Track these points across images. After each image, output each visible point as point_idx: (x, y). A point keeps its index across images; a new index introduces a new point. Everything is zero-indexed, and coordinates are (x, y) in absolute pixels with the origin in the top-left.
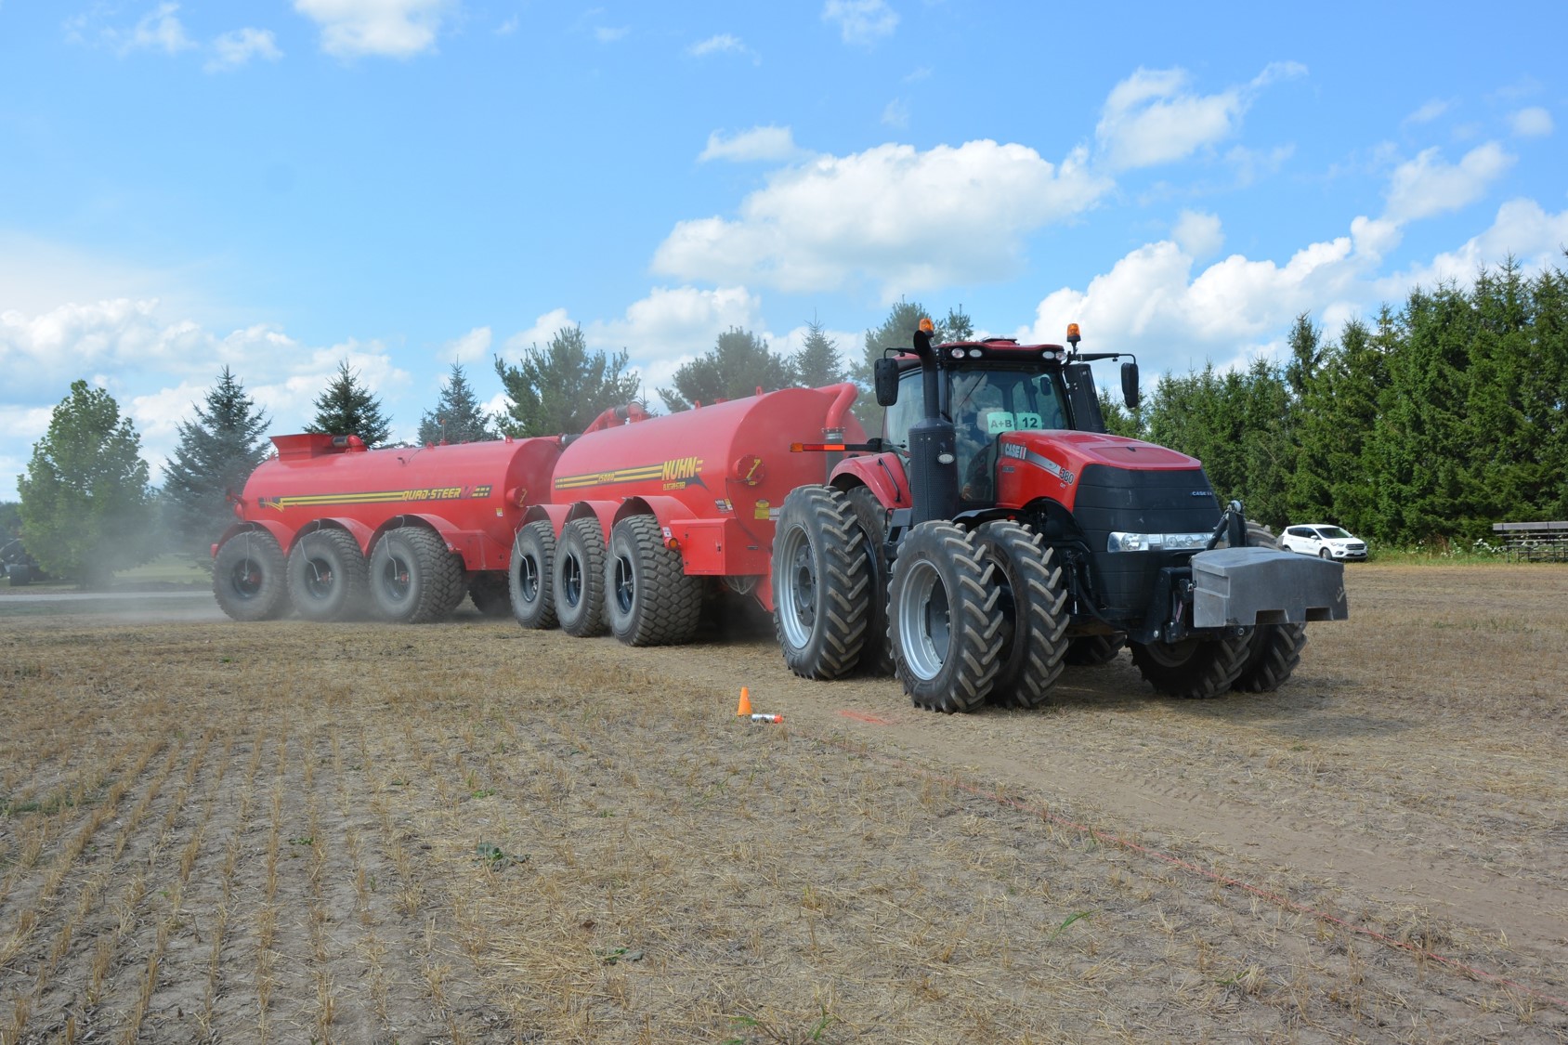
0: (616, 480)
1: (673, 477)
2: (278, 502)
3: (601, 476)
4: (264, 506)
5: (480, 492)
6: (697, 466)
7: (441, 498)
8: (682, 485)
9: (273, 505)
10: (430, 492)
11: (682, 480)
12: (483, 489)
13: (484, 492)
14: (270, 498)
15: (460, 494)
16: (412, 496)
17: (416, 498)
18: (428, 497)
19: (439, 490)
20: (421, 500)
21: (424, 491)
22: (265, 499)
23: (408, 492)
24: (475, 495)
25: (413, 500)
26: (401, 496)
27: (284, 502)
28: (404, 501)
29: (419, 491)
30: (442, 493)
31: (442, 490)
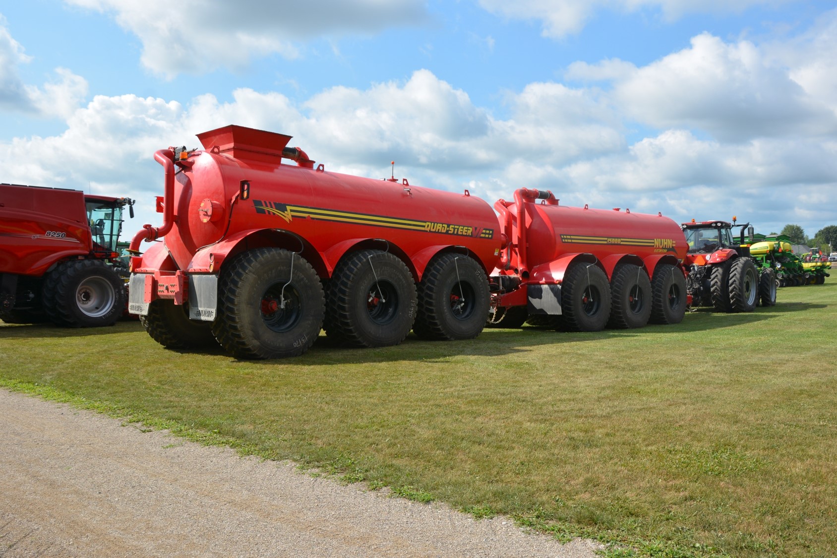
0: (622, 243)
1: (661, 247)
2: (284, 210)
3: (610, 240)
4: (263, 211)
5: (486, 234)
6: (673, 244)
7: (457, 234)
8: (665, 251)
9: (278, 212)
10: (448, 226)
11: (665, 248)
12: (488, 232)
13: (489, 234)
14: (270, 203)
15: (472, 233)
16: (433, 228)
17: (437, 231)
18: (447, 231)
19: (456, 227)
20: (441, 233)
21: (444, 225)
22: (264, 204)
23: (430, 224)
24: (483, 235)
25: (435, 232)
26: (424, 226)
27: (291, 211)
28: (427, 231)
29: (439, 225)
30: (458, 229)
31: (458, 227)
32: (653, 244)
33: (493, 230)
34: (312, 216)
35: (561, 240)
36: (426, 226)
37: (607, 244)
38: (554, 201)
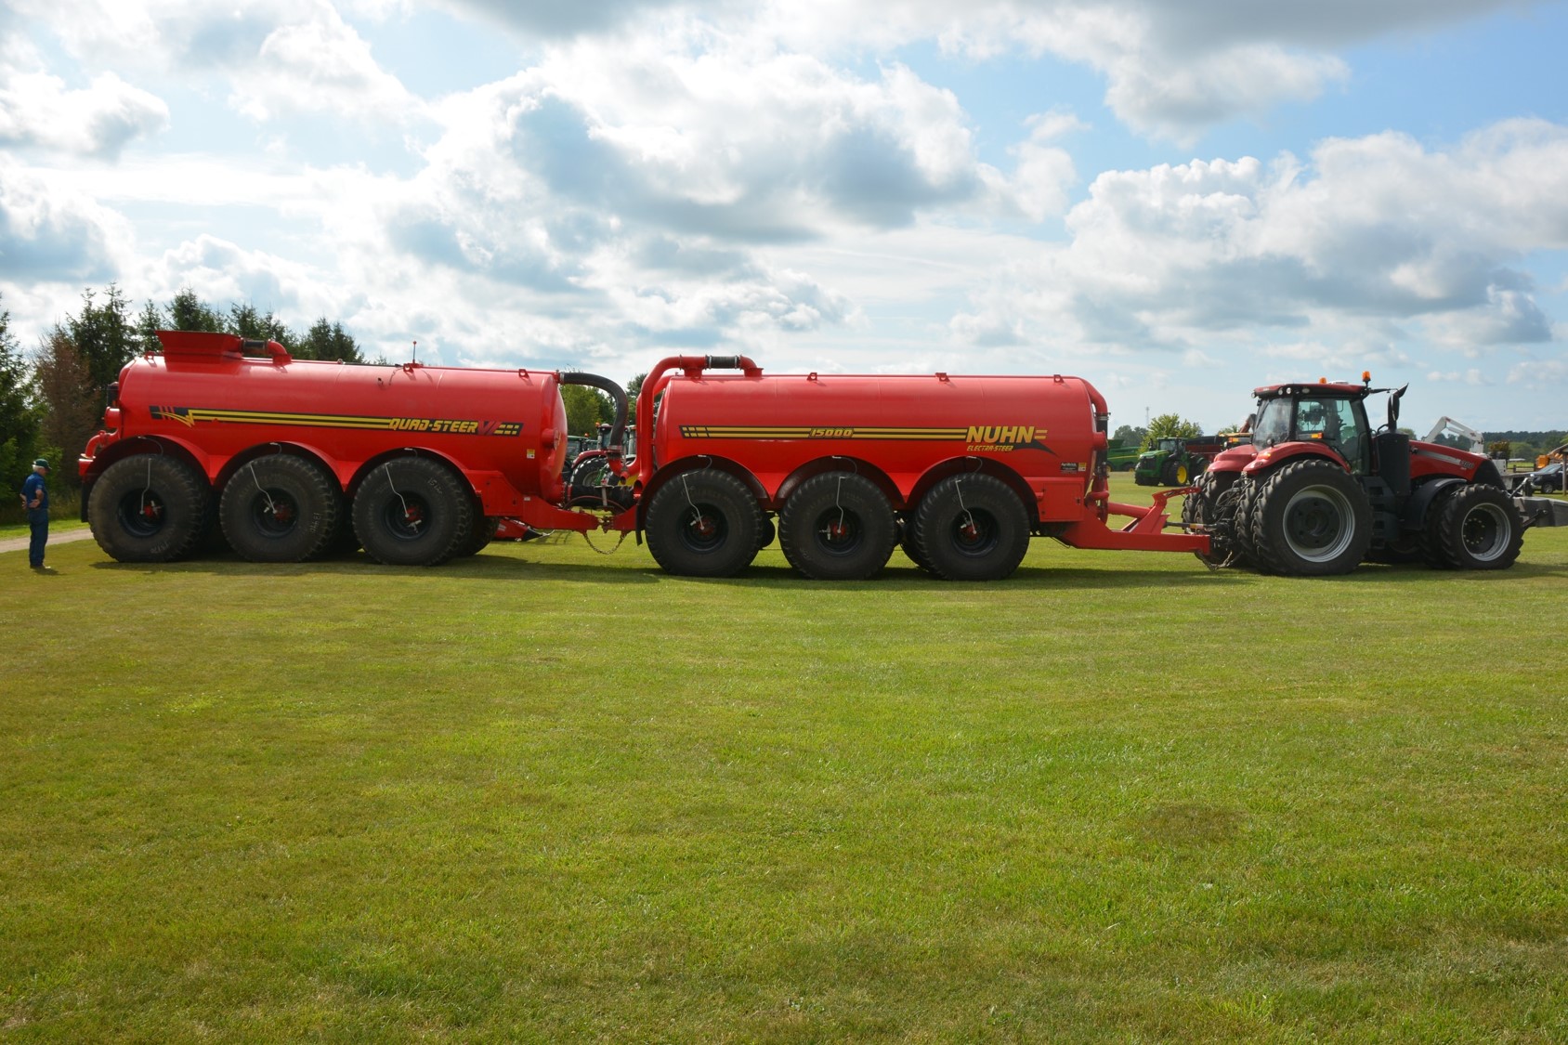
2: (184, 414)
5: (505, 429)
7: (448, 431)
9: (176, 417)
13: (512, 430)
14: (169, 408)
15: (476, 429)
16: (404, 425)
17: (410, 428)
18: (429, 429)
19: (446, 422)
20: (418, 431)
21: (423, 421)
22: (161, 409)
23: (398, 420)
24: (497, 432)
25: (407, 430)
26: (388, 424)
27: (194, 414)
28: (392, 430)
29: (414, 421)
30: (450, 426)
31: (450, 422)
32: (964, 437)
33: (521, 425)
34: (219, 419)
35: (681, 435)
36: (392, 424)
37: (808, 438)
38: (752, 371)
